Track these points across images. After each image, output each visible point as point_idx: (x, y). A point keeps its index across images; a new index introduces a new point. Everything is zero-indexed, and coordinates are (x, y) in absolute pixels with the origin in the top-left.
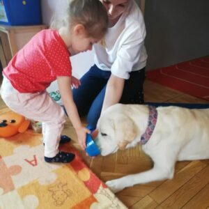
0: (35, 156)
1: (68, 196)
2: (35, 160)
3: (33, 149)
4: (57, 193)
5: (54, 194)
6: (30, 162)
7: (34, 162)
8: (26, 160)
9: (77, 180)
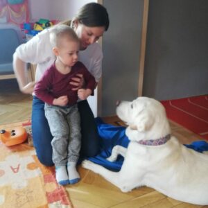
0: (19, 165)
1: (28, 201)
2: (18, 168)
3: (21, 159)
4: (21, 198)
5: (18, 198)
6: (13, 169)
7: (16, 170)
8: (11, 167)
9: (41, 190)
